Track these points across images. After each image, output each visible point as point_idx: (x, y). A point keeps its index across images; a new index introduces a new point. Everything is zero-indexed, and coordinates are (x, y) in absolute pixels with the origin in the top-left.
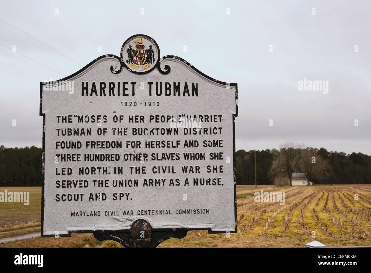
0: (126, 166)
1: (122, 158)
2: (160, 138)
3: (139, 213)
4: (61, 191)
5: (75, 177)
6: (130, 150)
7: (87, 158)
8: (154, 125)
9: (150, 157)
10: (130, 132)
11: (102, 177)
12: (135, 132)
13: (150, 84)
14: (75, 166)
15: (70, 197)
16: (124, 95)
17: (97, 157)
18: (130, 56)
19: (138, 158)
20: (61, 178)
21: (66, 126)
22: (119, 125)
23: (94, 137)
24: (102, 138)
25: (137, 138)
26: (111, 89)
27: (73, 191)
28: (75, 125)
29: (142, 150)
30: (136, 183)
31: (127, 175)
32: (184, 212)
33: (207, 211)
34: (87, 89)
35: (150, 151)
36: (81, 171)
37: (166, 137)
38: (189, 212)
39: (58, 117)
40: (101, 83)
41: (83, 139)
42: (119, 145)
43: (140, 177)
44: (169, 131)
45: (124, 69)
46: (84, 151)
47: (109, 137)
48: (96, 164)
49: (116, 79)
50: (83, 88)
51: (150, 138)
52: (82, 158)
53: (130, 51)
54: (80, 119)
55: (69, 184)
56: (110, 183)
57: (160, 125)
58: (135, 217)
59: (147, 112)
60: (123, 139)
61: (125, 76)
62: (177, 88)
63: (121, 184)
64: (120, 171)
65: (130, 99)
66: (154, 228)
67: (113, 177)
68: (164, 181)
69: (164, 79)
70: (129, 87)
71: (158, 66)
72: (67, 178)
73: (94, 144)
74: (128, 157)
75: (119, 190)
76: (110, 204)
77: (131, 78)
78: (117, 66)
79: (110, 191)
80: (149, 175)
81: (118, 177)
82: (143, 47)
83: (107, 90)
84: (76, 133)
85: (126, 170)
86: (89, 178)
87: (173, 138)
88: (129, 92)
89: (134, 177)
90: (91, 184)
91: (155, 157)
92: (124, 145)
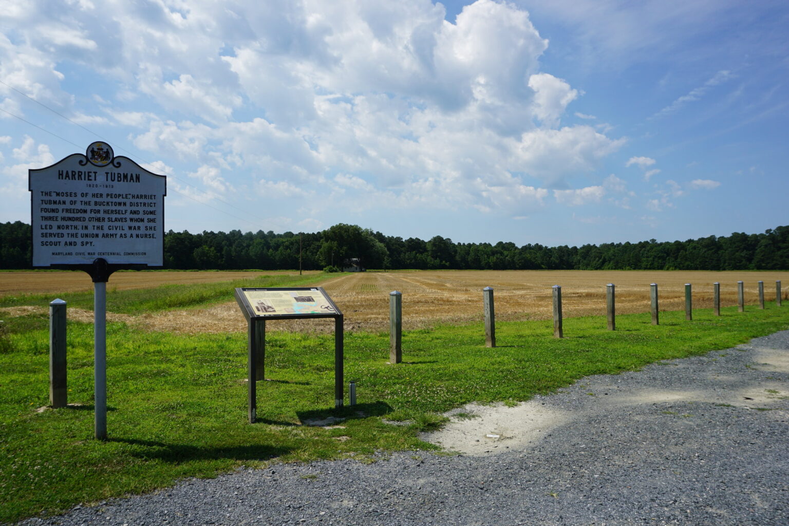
0: (90, 225)
1: (87, 219)
2: (114, 208)
3: (100, 254)
4: (44, 239)
5: (55, 230)
6: (93, 215)
7: (63, 219)
8: (109, 199)
9: (106, 220)
10: (92, 203)
11: (74, 231)
12: (96, 203)
13: (107, 173)
14: (55, 224)
15: (51, 244)
16: (89, 180)
17: (70, 219)
18: (93, 155)
19: (98, 220)
20: (44, 231)
21: (47, 198)
22: (85, 199)
23: (67, 206)
24: (73, 207)
25: (97, 208)
26: (80, 176)
27: (53, 239)
28: (54, 197)
29: (101, 215)
30: (97, 235)
31: (90, 231)
32: (129, 254)
33: (145, 254)
34: (62, 175)
35: (106, 216)
36: (59, 227)
37: (118, 208)
38: (132, 254)
39: (42, 192)
40: (73, 172)
41: (60, 207)
42: (85, 211)
43: (100, 233)
44: (120, 204)
45: (89, 163)
46: (60, 215)
47: (78, 206)
48: (69, 223)
49: (83, 169)
50: (60, 174)
51: (107, 208)
52: (59, 219)
53: (93, 151)
54: (58, 194)
55: (51, 235)
56: (79, 235)
57: (114, 200)
58: (96, 256)
59: (104, 191)
60: (88, 208)
61: (89, 167)
62: (125, 177)
63: (87, 236)
64: (86, 228)
65: (93, 182)
66: (110, 263)
67: (80, 232)
68: (116, 235)
69: (116, 171)
70: (93, 175)
71: (112, 162)
72: (49, 231)
73: (67, 211)
74: (91, 219)
75: (85, 240)
76: (79, 249)
77: (94, 169)
78: (85, 161)
79: (79, 240)
80: (106, 231)
81: (85, 232)
82: (102, 149)
83: (77, 176)
84: (55, 202)
85: (90, 227)
86: (65, 231)
87: (122, 208)
88: (93, 178)
89: (95, 232)
90: (66, 236)
91: (110, 220)
92: (89, 211)
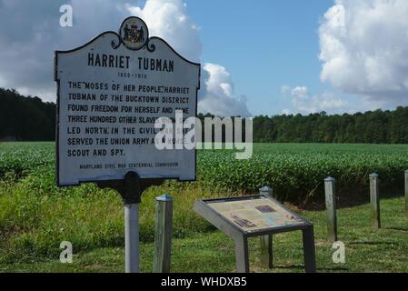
0: (121, 126)
1: (118, 120)
2: (146, 104)
3: (131, 165)
4: (72, 148)
5: (83, 135)
6: (125, 114)
7: (92, 119)
8: (142, 93)
9: (138, 120)
10: (124, 98)
11: (103, 136)
12: (128, 99)
13: (140, 59)
14: (83, 126)
15: (80, 153)
16: (121, 67)
17: (100, 119)
18: (126, 34)
19: (130, 120)
20: (71, 136)
21: (76, 91)
22: (115, 93)
23: (98, 102)
24: (103, 103)
25: (129, 104)
26: (111, 61)
27: (80, 147)
28: (83, 90)
29: (133, 114)
30: (128, 141)
31: (121, 135)
32: (161, 165)
33: (177, 164)
34: (92, 59)
35: (138, 115)
36: (87, 131)
37: (150, 104)
38: (164, 165)
39: (70, 83)
40: (104, 55)
41: (90, 103)
42: (116, 109)
43: (130, 137)
44: (152, 99)
45: (122, 44)
46: (90, 113)
47: (110, 102)
48: (98, 125)
49: (115, 53)
50: (90, 59)
51: (138, 104)
52: (88, 119)
53: (126, 29)
54: (87, 86)
55: (78, 141)
56: (109, 141)
57: (147, 94)
58: (127, 169)
59: (136, 82)
60: (119, 104)
61: (122, 51)
62: (159, 63)
63: (117, 142)
64: (117, 131)
65: (127, 71)
66: (142, 177)
67: (110, 136)
68: (148, 140)
69: (150, 56)
70: (124, 60)
71: (146, 44)
72: (76, 136)
73: (98, 108)
74: (122, 119)
75: (116, 147)
76: (108, 159)
77: (125, 52)
78: (117, 41)
79: (108, 148)
80: (138, 135)
81: (115, 136)
82: (136, 27)
83: (108, 61)
84: (84, 97)
85: (121, 130)
86: (93, 136)
87: (154, 105)
88: (124, 64)
89: (127, 136)
90: (95, 142)
91: (142, 120)
92: (120, 109)
